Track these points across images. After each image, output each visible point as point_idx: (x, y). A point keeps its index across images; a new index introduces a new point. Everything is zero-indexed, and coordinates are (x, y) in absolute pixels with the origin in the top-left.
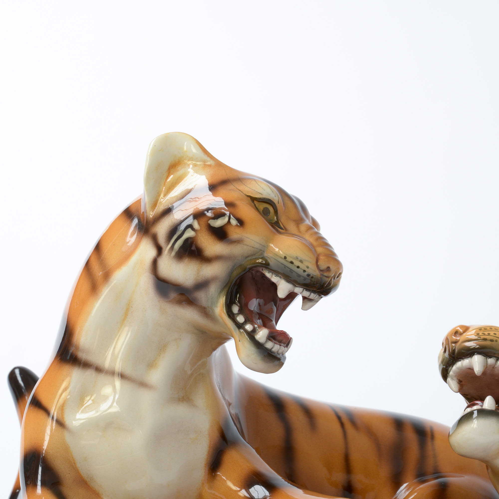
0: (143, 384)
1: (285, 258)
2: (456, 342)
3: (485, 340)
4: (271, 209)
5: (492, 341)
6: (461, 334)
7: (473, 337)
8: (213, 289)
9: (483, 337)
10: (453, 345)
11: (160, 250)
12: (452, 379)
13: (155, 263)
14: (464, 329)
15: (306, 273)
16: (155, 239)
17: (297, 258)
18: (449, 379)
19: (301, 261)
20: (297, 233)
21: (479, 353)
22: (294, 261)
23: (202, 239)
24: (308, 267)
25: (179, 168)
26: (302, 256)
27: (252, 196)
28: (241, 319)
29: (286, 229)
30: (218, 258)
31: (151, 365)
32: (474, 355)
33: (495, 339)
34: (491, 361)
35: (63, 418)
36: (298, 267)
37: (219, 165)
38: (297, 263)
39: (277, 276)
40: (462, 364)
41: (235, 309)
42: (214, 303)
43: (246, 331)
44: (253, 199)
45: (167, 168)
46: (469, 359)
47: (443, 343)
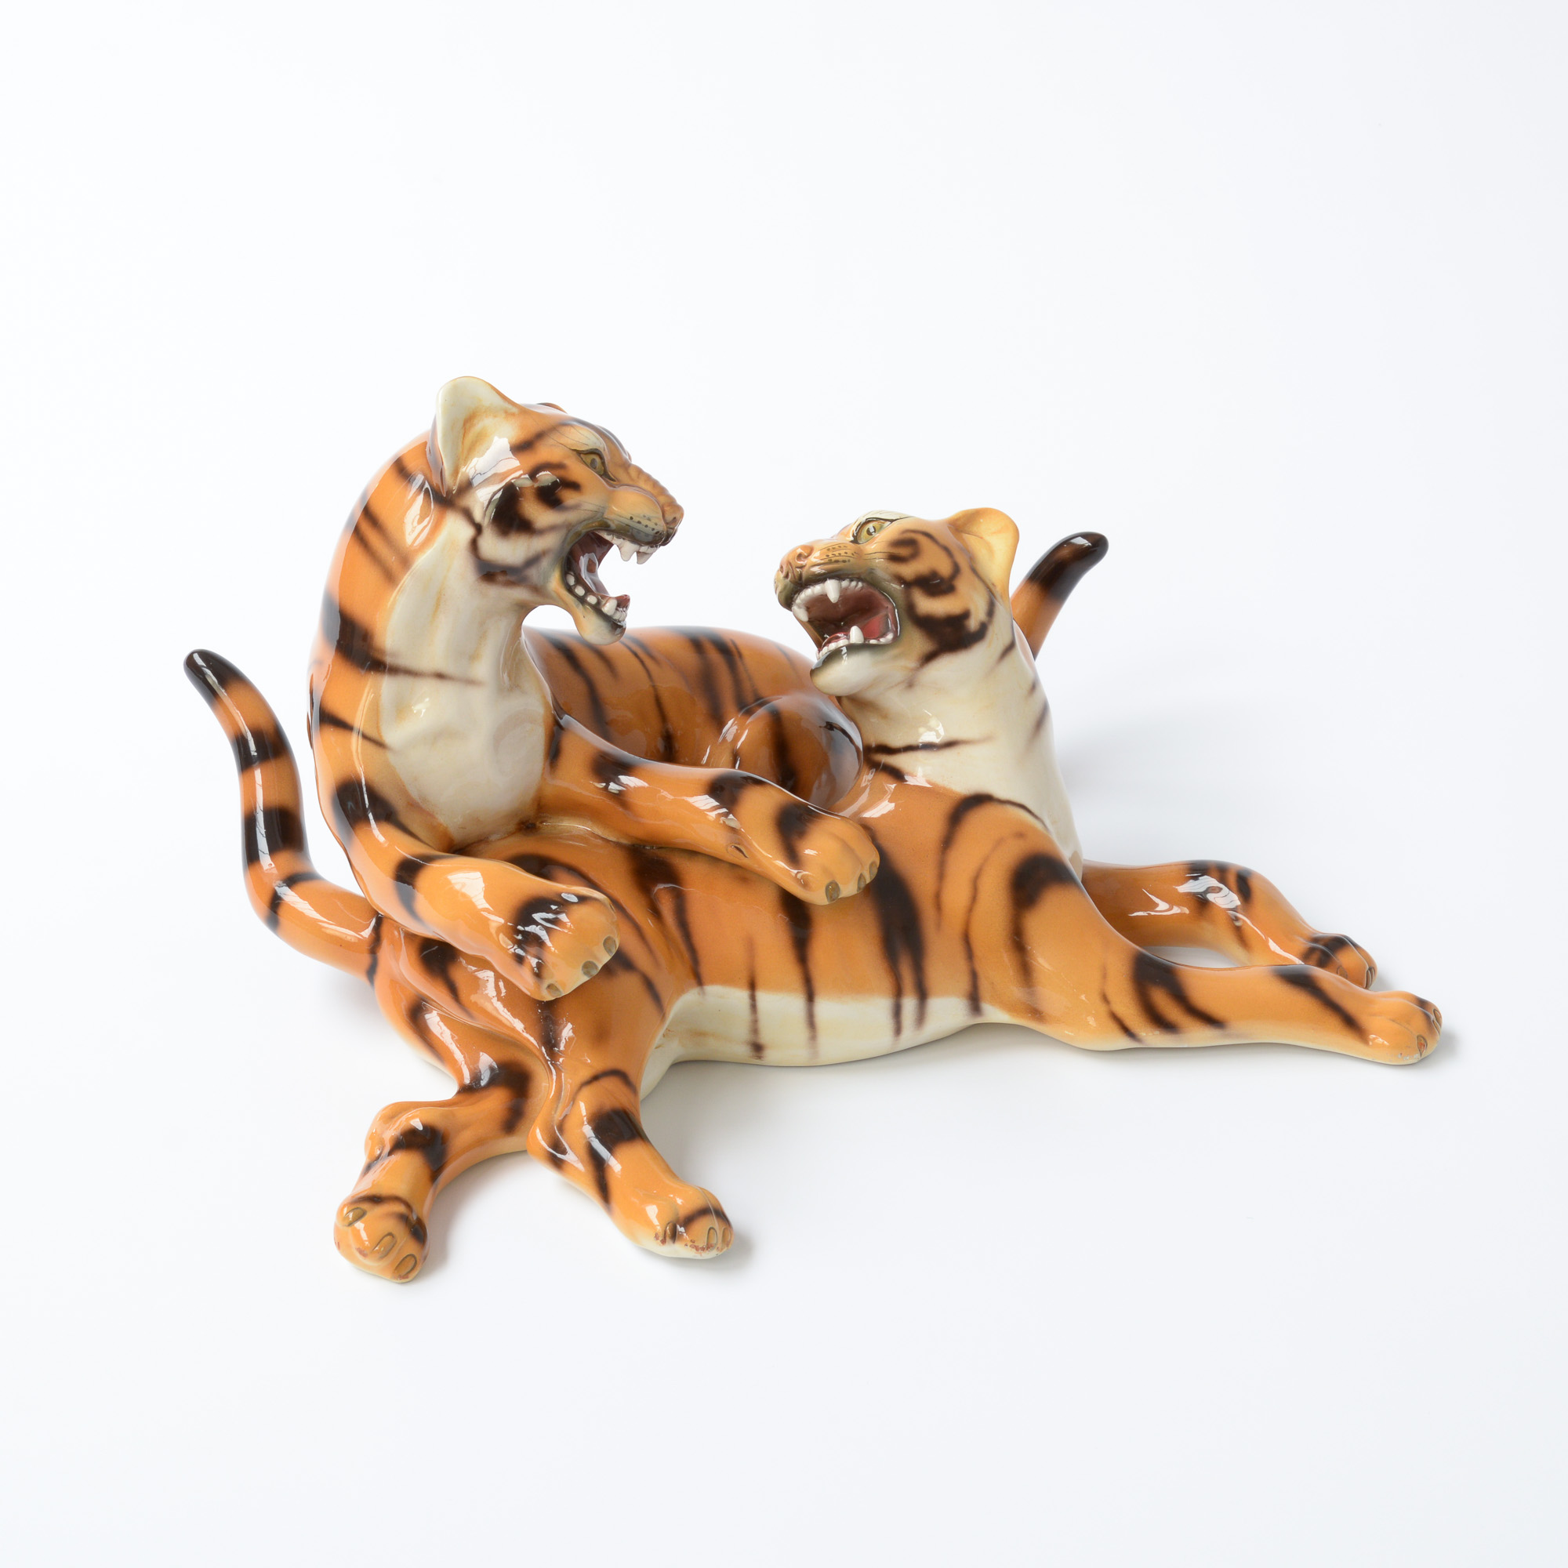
0: (470, 682)
1: (631, 518)
2: (802, 567)
3: (837, 561)
4: (598, 459)
5: (844, 561)
6: (806, 557)
7: (818, 561)
8: (545, 563)
9: (833, 559)
10: (798, 570)
11: (479, 528)
12: (799, 607)
13: (474, 545)
14: (809, 551)
15: (655, 531)
16: (468, 514)
17: (644, 516)
18: (795, 608)
19: (649, 519)
20: (631, 483)
21: (831, 578)
22: (641, 520)
23: (531, 510)
24: (656, 524)
25: (476, 421)
26: (649, 514)
27: (578, 449)
28: (580, 591)
29: (619, 481)
30: (552, 528)
31: (473, 657)
32: (826, 580)
33: (847, 559)
34: (845, 583)
35: (381, 737)
36: (646, 526)
37: (524, 411)
38: (645, 522)
39: (618, 538)
40: (813, 592)
41: (572, 580)
42: (546, 578)
43: (590, 605)
44: (579, 453)
45: (462, 423)
46: (821, 585)
47: (782, 567)
